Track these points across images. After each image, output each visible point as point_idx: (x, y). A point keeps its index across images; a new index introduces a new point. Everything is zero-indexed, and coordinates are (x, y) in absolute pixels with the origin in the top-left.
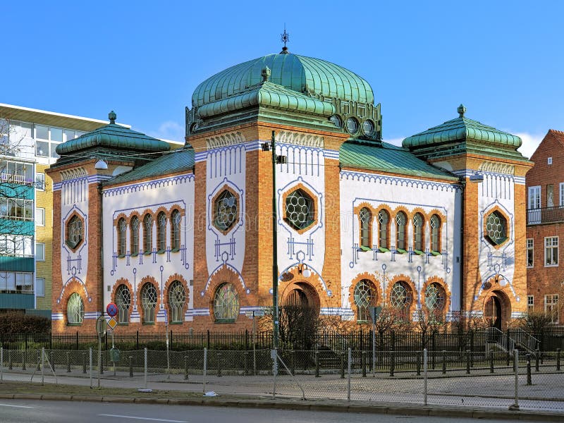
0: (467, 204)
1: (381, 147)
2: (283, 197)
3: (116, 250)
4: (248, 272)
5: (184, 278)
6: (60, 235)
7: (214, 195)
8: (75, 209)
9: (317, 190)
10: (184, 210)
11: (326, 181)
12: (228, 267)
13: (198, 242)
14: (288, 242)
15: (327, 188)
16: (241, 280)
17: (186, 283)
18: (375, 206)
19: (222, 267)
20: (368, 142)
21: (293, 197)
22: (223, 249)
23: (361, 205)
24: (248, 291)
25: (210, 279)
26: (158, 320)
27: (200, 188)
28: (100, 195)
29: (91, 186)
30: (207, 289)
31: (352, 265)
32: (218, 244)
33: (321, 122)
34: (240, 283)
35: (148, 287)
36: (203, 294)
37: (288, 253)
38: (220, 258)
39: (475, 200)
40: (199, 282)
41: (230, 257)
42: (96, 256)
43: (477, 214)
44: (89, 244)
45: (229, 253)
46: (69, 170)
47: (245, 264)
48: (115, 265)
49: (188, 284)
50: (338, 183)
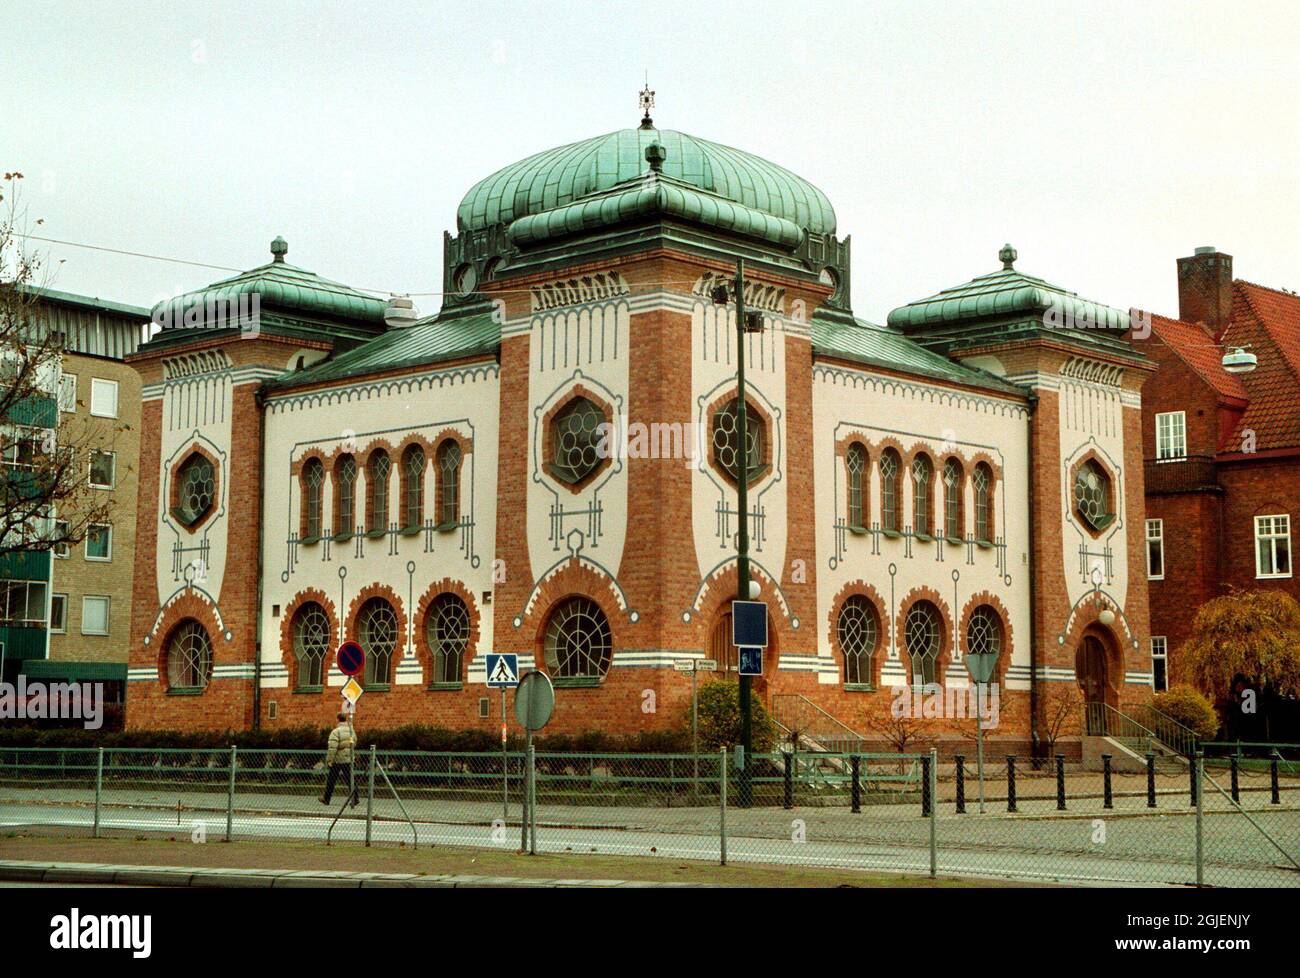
0: (1041, 442)
1: (852, 323)
2: (708, 413)
3: (296, 528)
4: (635, 575)
5: (469, 587)
6: (157, 494)
7: (549, 406)
8: (197, 439)
9: (771, 401)
10: (471, 442)
11: (788, 382)
12: (582, 563)
13: (508, 509)
14: (718, 511)
15: (789, 397)
16: (617, 591)
17: (473, 598)
18: (875, 440)
19: (567, 563)
20: (829, 312)
21: (724, 414)
22: (569, 523)
23: (849, 437)
24: (634, 617)
25: (538, 590)
26: (400, 680)
27: (514, 393)
28: (261, 409)
29: (237, 390)
30: (528, 612)
31: (833, 563)
32: (557, 514)
33: (776, 259)
34: (613, 598)
35: (376, 607)
36: (517, 622)
37: (718, 535)
38: (562, 544)
39: (1054, 435)
40: (508, 597)
41: (588, 542)
42: (247, 540)
43: (1059, 465)
44: (231, 514)
45: (586, 532)
46: (186, 356)
47: (626, 557)
48: (292, 559)
49: (478, 602)
50: (809, 388)
